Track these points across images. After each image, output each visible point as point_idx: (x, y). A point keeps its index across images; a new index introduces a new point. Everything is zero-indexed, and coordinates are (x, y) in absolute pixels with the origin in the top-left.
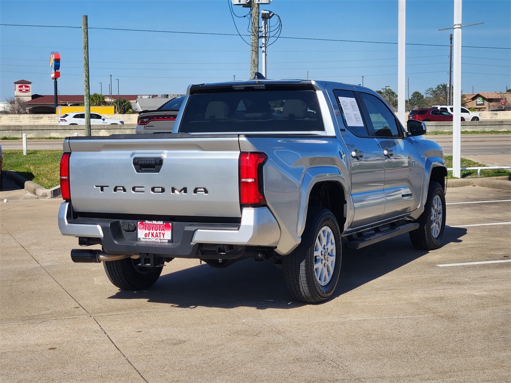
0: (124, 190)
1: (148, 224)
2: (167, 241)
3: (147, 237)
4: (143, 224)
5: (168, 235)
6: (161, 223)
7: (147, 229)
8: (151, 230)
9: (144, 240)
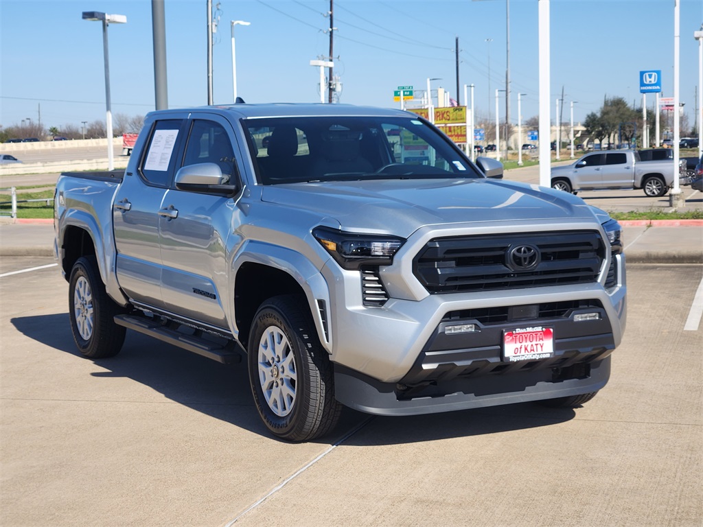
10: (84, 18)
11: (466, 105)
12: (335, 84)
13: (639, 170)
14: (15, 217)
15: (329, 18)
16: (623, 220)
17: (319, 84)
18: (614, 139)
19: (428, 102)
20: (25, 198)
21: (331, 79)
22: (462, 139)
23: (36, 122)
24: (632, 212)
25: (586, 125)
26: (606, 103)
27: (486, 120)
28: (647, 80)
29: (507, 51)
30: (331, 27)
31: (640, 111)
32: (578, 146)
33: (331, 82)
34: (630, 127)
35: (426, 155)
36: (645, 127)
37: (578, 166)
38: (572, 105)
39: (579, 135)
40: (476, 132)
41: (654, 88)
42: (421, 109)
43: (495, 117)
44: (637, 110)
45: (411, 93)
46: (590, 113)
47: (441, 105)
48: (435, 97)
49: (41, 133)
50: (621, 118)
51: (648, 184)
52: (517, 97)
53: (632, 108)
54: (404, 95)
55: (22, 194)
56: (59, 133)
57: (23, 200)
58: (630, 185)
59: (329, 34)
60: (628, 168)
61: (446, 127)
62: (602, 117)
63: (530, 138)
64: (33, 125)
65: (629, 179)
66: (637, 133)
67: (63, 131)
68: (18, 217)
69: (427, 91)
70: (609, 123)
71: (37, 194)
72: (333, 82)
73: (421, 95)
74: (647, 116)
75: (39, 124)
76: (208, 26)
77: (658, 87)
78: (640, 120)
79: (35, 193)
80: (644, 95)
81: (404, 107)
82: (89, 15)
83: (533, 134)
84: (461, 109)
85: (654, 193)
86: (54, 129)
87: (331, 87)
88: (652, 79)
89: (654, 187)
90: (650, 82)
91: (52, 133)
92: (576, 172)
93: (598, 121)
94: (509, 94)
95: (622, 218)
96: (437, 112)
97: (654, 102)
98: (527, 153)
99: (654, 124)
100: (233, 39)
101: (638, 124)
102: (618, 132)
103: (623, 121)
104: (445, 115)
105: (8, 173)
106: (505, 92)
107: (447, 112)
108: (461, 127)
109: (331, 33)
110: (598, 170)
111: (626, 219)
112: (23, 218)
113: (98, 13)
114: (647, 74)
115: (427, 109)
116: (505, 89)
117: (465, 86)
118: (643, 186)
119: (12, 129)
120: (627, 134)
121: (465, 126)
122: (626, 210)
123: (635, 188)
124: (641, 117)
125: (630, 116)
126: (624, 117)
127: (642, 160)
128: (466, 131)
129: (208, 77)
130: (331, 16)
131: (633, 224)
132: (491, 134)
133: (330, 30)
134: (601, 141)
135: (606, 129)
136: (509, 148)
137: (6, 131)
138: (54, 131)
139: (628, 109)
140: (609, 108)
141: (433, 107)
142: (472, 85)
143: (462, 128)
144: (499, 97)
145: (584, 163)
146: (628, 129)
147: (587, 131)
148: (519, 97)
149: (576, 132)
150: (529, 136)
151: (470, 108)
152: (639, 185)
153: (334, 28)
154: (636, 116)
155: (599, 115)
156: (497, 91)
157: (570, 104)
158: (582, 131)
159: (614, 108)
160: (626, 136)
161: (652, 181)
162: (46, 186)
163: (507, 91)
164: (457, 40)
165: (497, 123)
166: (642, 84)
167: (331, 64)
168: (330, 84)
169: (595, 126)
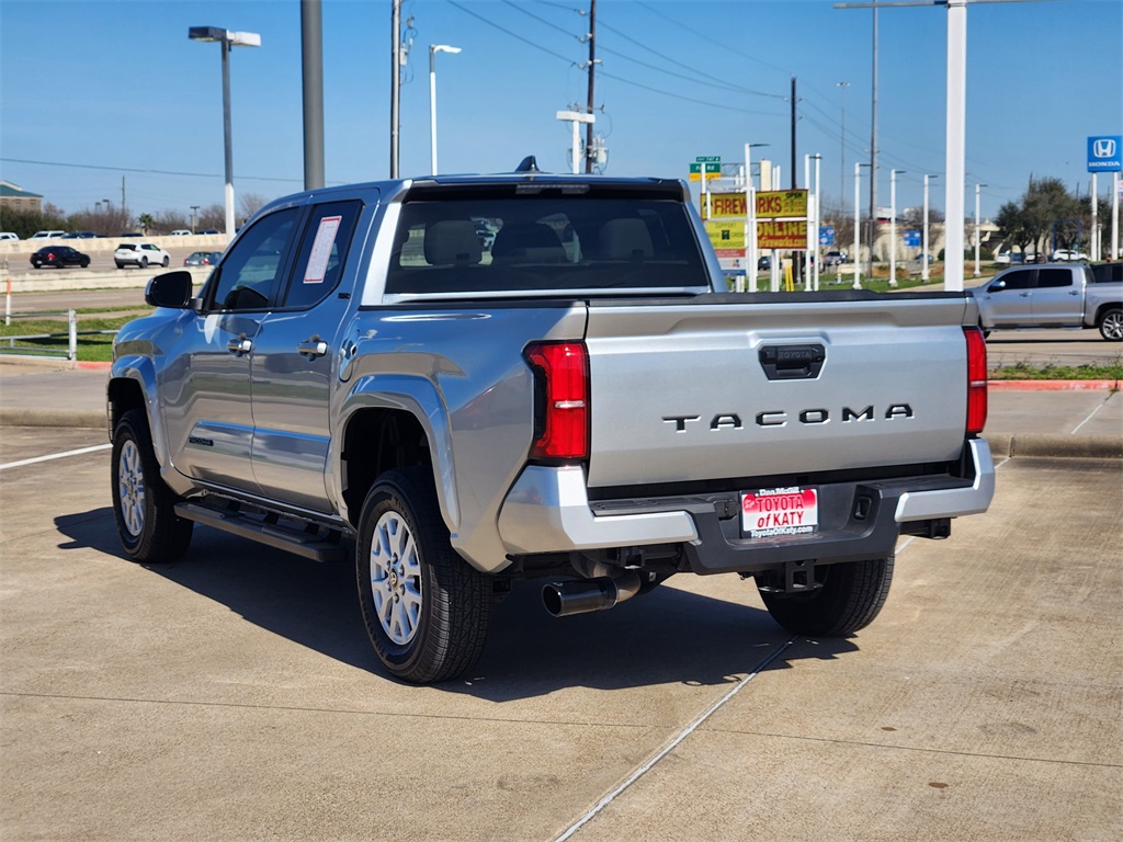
0: (737, 422)
1: (764, 497)
2: (811, 529)
3: (764, 527)
4: (753, 498)
5: (810, 515)
6: (795, 490)
7: (764, 509)
8: (774, 508)
9: (760, 534)
10: (191, 37)
11: (807, 187)
12: (597, 151)
13: (1093, 297)
14: (74, 359)
15: (588, 44)
16: (1071, 379)
17: (571, 150)
18: (1044, 245)
19: (745, 181)
20: (93, 327)
21: (589, 142)
22: (799, 242)
23: (118, 206)
24: (1086, 366)
25: (999, 223)
26: (1032, 188)
27: (838, 212)
28: (1100, 152)
29: (873, 102)
30: (592, 58)
31: (1087, 201)
32: (986, 255)
33: (590, 147)
34: (1070, 227)
35: (741, 268)
36: (1094, 227)
37: (993, 289)
38: (978, 189)
39: (986, 239)
40: (822, 231)
41: (1111, 164)
42: (735, 193)
43: (854, 208)
44: (1082, 201)
45: (717, 169)
46: (1005, 203)
47: (766, 187)
48: (757, 174)
49: (125, 223)
50: (1056, 212)
51: (1107, 320)
52: (890, 177)
53: (1074, 196)
54: (707, 171)
55: (89, 321)
56: (155, 223)
57: (90, 330)
58: (1077, 321)
59: (587, 70)
60: (1074, 293)
61: (774, 223)
62: (1026, 210)
63: (908, 242)
64: (113, 210)
65: (1076, 312)
66: (1082, 236)
67: (160, 221)
68: (78, 359)
69: (744, 164)
70: (1036, 219)
71: (114, 321)
72: (593, 148)
73: (734, 172)
74: (1098, 209)
75: (123, 210)
76: (393, 54)
77: (1117, 163)
78: (1087, 216)
79: (110, 320)
80: (1095, 175)
81: (707, 189)
82: (199, 32)
83: (912, 235)
84: (800, 195)
85: (1116, 335)
86: (147, 216)
87: (590, 155)
88: (1108, 150)
89: (1117, 325)
90: (1105, 154)
91: (143, 224)
92: (989, 298)
93: (1019, 216)
94: (876, 172)
95: (1069, 376)
96: (760, 199)
97: (1110, 187)
98: (903, 267)
99: (1109, 222)
100: (433, 75)
101: (1082, 222)
102: (1052, 235)
103: (1059, 217)
104: (773, 204)
105: (69, 287)
106: (869, 168)
107: (777, 198)
108: (798, 222)
109: (591, 68)
110: (1025, 296)
111: (1076, 378)
112: (86, 360)
113: (215, 29)
114: (1099, 142)
115: (745, 193)
116: (869, 163)
117: (807, 156)
118: (1098, 324)
119: (81, 216)
120: (1066, 238)
121: (806, 221)
122: (1075, 363)
123: (1086, 326)
124: (1089, 211)
125: (1071, 209)
126: (1060, 210)
127: (1097, 282)
128: (806, 230)
129: (392, 136)
130: (592, 40)
131: (1088, 387)
132: (844, 236)
133: (590, 63)
134: (1023, 248)
135: (1032, 230)
136: (874, 259)
137: (70, 219)
138: (146, 219)
139: (1067, 198)
140: (1037, 196)
141: (754, 190)
142: (818, 155)
143: (801, 225)
144: (861, 175)
145: (1003, 284)
146: (1066, 231)
147: (1001, 232)
148: (893, 176)
149: (983, 233)
150: (906, 239)
151: (814, 193)
152: (1091, 320)
153: (595, 61)
154: (1080, 208)
155: (1020, 207)
156: (857, 165)
157: (975, 188)
158: (992, 232)
159: (1046, 196)
160: (1063, 240)
161: (1114, 316)
162: (129, 308)
163: (872, 165)
164: (793, 83)
165: (857, 218)
166: (1091, 158)
167: (591, 118)
168: (588, 151)
169: (1014, 225)
